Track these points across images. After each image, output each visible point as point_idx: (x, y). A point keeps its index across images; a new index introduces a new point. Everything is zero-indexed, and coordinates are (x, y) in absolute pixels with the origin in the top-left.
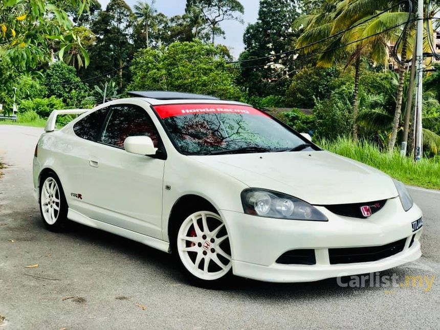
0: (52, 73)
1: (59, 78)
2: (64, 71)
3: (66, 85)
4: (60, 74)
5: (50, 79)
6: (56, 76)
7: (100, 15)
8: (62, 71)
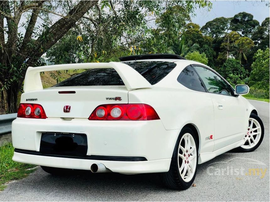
0: (227, 65)
1: (231, 67)
2: (234, 63)
3: (235, 72)
4: (231, 65)
5: (225, 68)
6: (229, 66)
7: (258, 28)
8: (232, 63)
